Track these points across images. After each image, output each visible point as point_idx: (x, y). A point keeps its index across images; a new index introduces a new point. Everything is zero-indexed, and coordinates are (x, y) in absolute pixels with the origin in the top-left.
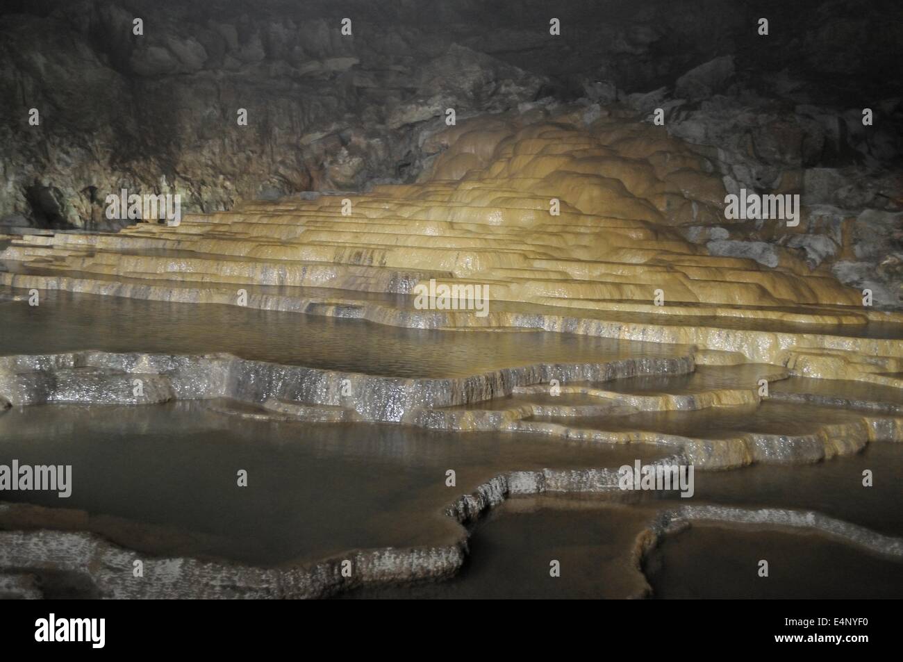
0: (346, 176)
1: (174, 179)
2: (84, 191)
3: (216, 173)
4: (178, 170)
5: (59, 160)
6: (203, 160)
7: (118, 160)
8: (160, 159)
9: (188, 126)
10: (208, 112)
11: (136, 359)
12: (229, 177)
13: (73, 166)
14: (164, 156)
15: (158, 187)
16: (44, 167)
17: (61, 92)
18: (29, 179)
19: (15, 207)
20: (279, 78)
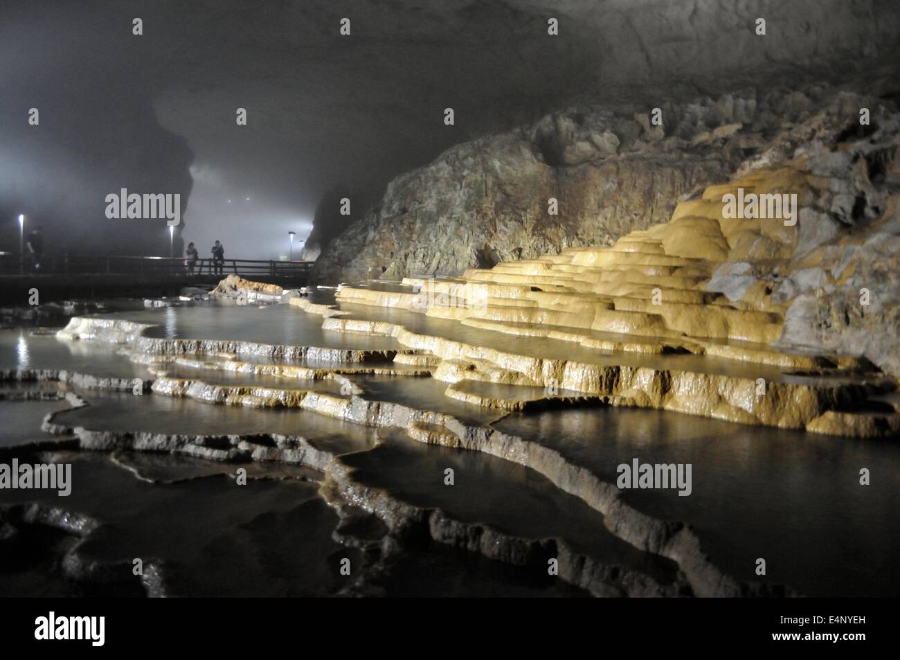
1: (573, 239)
2: (514, 251)
3: (603, 233)
4: (579, 233)
5: (501, 231)
6: (597, 224)
7: (539, 228)
8: (567, 225)
9: (592, 199)
10: (608, 186)
12: (613, 236)
13: (508, 234)
14: (571, 223)
15: (560, 246)
16: (491, 235)
17: (511, 184)
18: (482, 244)
19: (469, 263)
20: (670, 151)
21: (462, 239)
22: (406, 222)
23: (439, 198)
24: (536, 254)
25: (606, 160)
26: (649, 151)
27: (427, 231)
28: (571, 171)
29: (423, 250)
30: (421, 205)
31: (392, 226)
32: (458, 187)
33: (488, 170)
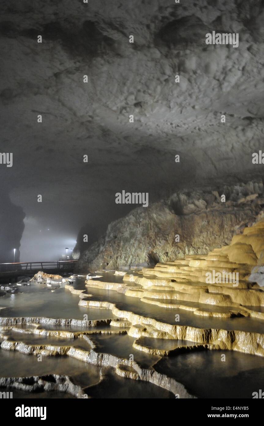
1: (190, 247)
2: (165, 254)
3: (203, 244)
4: (192, 244)
5: (158, 245)
6: (200, 240)
7: (175, 243)
8: (187, 241)
9: (197, 229)
10: (203, 223)
12: (208, 245)
13: (161, 246)
14: (188, 240)
15: (184, 251)
16: (154, 247)
17: (161, 224)
18: (150, 251)
19: (145, 260)
20: (229, 207)
21: (141, 249)
22: (116, 242)
23: (131, 231)
24: (174, 254)
25: (201, 212)
26: (220, 207)
27: (126, 246)
28: (186, 217)
29: (124, 254)
30: (122, 235)
31: (111, 244)
32: (139, 226)
33: (151, 218)
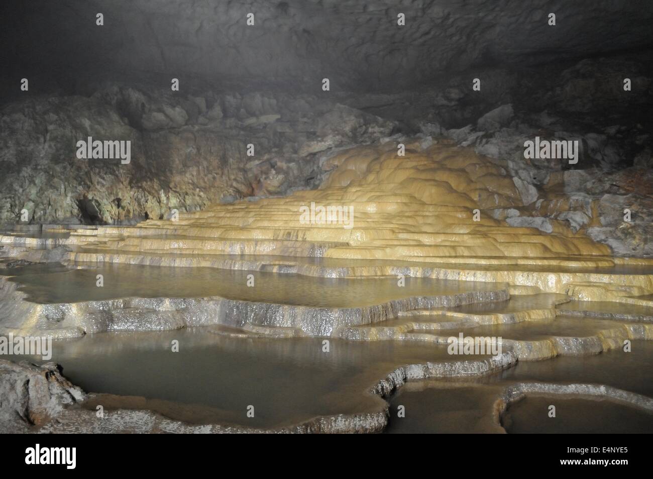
0: (275, 187)
1: (169, 192)
2: (114, 201)
3: (194, 188)
4: (171, 186)
5: (98, 183)
6: (186, 180)
7: (134, 182)
8: (159, 180)
9: (177, 160)
10: (189, 150)
11: (162, 301)
12: (203, 189)
13: (106, 186)
14: (162, 178)
15: (158, 197)
16: (89, 187)
18: (80, 195)
19: (71, 212)
21: (57, 190)
23: (19, 149)
24: (137, 204)
25: (181, 130)
27: (8, 181)
28: (154, 136)
32: (42, 140)
